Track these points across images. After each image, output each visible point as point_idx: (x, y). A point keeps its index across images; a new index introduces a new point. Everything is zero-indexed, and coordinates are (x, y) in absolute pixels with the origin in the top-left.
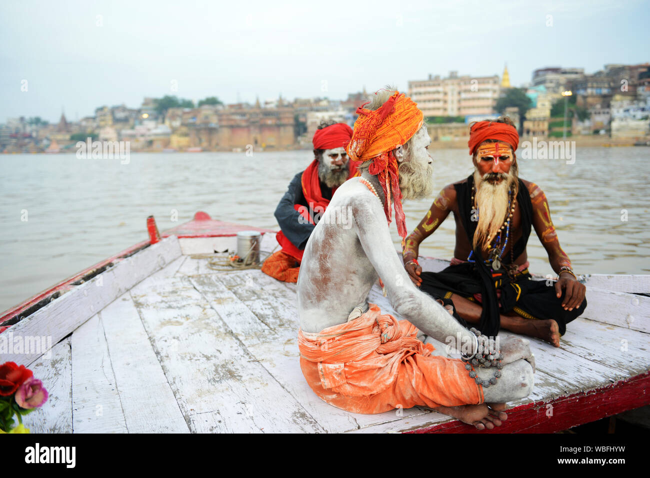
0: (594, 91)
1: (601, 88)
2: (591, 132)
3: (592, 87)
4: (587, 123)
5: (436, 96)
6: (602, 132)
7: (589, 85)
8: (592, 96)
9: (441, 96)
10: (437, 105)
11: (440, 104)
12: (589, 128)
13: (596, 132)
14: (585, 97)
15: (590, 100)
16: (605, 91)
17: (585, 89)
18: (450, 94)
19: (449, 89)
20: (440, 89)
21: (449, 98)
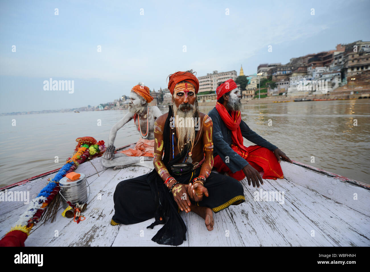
0: (282, 73)
1: (285, 71)
2: (278, 94)
3: (280, 71)
4: (276, 90)
5: (208, 83)
6: (284, 94)
7: (278, 70)
8: (280, 75)
9: (210, 82)
10: (208, 86)
11: (210, 86)
12: (277, 92)
13: (281, 94)
14: (276, 76)
15: (279, 77)
16: (288, 72)
17: (276, 72)
18: (214, 81)
19: (213, 79)
20: (209, 79)
21: (213, 83)
